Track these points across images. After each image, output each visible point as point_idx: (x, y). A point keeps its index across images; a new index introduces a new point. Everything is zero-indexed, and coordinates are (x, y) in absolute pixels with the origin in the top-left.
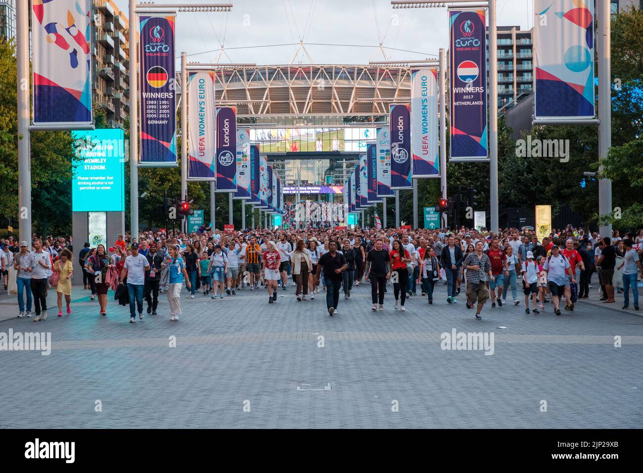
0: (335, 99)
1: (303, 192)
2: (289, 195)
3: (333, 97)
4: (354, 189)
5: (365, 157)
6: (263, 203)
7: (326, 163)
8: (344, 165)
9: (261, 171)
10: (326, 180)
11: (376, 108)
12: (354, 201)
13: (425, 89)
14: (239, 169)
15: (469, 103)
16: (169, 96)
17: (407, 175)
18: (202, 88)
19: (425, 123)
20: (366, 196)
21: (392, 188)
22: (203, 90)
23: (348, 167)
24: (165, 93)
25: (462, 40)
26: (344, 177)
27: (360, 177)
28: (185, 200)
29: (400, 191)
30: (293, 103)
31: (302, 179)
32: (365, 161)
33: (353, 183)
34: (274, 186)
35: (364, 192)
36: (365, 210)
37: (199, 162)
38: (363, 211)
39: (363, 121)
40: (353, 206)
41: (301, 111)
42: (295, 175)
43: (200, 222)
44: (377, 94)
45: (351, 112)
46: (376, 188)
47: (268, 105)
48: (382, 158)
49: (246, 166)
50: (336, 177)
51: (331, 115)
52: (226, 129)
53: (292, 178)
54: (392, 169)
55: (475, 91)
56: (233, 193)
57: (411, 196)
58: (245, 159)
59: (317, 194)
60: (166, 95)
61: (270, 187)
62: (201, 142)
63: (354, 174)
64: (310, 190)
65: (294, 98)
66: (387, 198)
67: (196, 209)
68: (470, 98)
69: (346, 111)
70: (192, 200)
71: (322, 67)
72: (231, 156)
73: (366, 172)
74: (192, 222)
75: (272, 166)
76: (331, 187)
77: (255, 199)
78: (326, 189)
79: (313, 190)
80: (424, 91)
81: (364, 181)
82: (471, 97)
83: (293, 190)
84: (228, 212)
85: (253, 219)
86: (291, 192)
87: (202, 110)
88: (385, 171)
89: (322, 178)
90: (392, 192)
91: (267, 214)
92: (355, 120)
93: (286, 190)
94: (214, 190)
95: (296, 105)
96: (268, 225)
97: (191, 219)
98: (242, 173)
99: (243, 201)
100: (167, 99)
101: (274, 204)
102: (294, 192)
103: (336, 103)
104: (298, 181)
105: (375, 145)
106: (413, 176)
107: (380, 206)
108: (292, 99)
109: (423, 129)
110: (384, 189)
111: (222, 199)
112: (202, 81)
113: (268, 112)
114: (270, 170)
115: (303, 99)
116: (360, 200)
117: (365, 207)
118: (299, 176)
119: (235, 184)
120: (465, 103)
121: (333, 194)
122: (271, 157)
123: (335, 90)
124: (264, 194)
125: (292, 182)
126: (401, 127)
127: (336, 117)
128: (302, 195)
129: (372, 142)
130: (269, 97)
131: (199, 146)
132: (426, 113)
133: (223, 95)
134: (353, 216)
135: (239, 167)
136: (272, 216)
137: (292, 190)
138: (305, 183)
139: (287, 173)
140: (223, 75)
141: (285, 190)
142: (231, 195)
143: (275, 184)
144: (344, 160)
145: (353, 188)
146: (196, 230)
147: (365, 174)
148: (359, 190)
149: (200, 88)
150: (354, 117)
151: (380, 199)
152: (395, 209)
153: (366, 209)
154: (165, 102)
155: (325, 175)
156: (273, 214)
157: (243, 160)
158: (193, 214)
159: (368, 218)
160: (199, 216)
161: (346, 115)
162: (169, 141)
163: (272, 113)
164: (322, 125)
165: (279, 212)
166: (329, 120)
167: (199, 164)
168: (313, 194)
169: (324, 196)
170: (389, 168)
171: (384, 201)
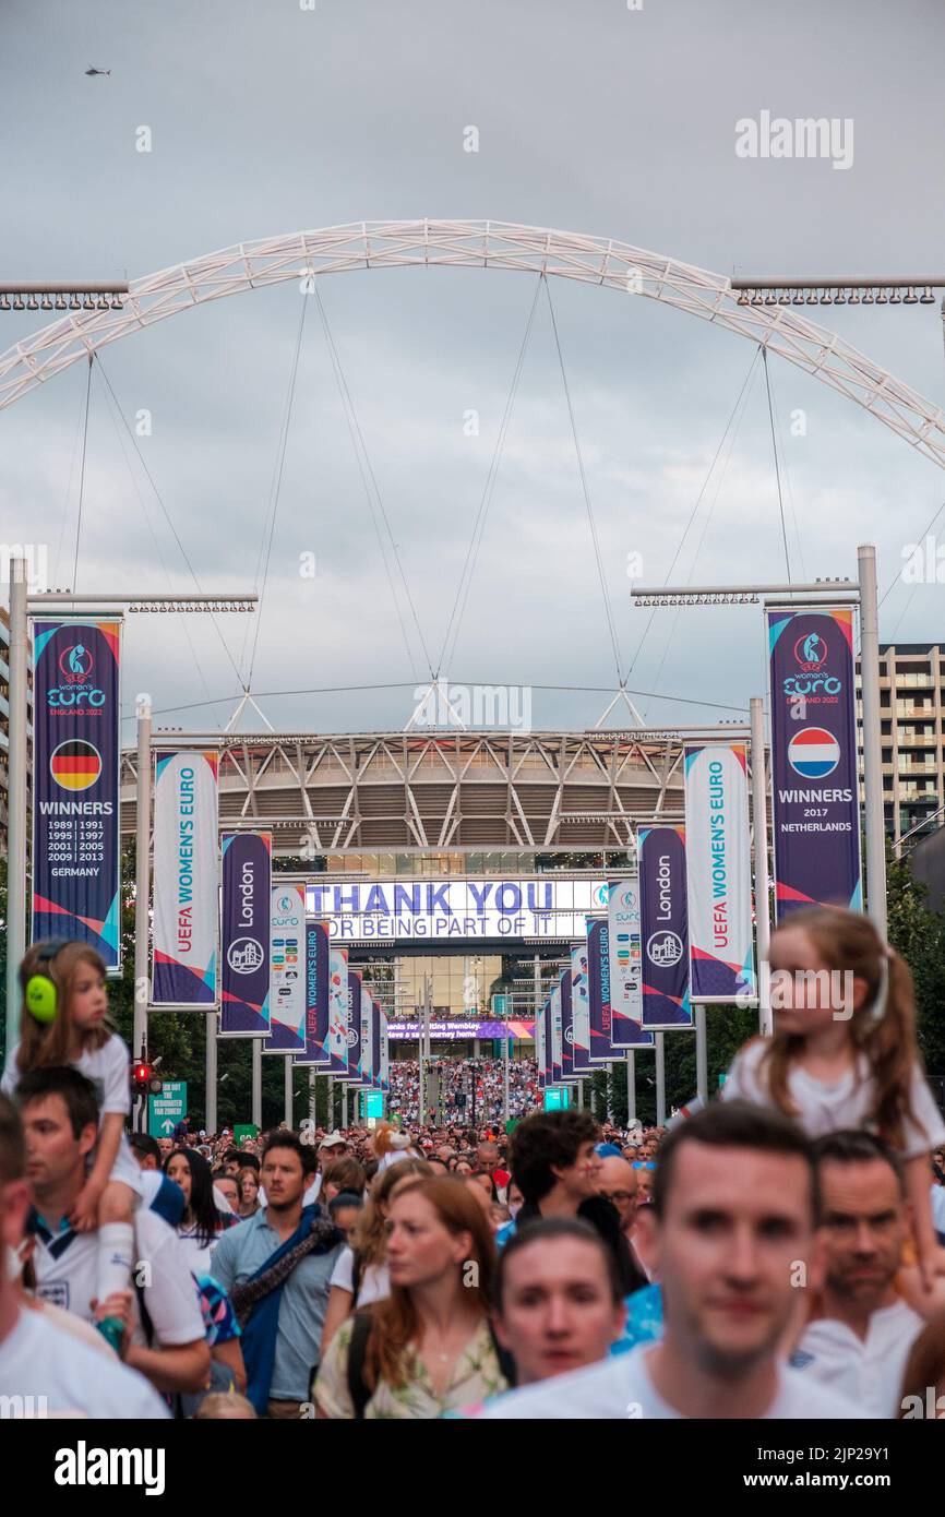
0: (515, 812)
1: (438, 1035)
2: (403, 1041)
3: (509, 808)
4: (558, 1029)
5: (583, 952)
6: (336, 1063)
7: (493, 965)
8: (537, 971)
9: (332, 985)
10: (493, 1008)
11: (612, 833)
12: (557, 1059)
13: (718, 792)
14: (276, 980)
15: (817, 827)
16: (104, 809)
17: (681, 995)
18: (187, 789)
19: (721, 871)
20: (586, 1045)
21: (646, 1027)
22: (192, 795)
23: (545, 974)
24: (95, 804)
25: (798, 680)
26: (536, 999)
27: (573, 997)
28: (142, 1059)
29: (667, 1034)
30: (415, 821)
31: (436, 1002)
32: (583, 960)
33: (556, 1013)
34: (365, 1022)
35: (581, 1036)
36: (585, 1081)
37: (178, 965)
38: (581, 1082)
39: (581, 865)
40: (557, 1069)
41: (433, 841)
42: (417, 996)
43: (179, 1112)
44: (615, 801)
45: (552, 843)
46: (609, 1027)
47: (355, 826)
48: (623, 954)
49: (296, 974)
50: (517, 1000)
51: (506, 850)
52: (247, 886)
53: (411, 1002)
54: (644, 982)
55: (831, 798)
56: (262, 1038)
57: (692, 1048)
58: (291, 958)
59: (471, 1041)
60: (97, 807)
61: (356, 1023)
62: (183, 917)
63: (558, 992)
64: (455, 1031)
65: (416, 811)
66: (636, 1051)
67: (168, 1080)
68: (819, 815)
69: (540, 842)
70: (160, 1058)
71: (484, 737)
72: (258, 951)
73: (586, 986)
74: (159, 1112)
75: (360, 973)
76: (505, 1023)
77: (315, 1052)
78: (494, 1029)
79: (461, 1030)
80: (715, 797)
81: (581, 1007)
82: (822, 812)
83: (413, 1031)
84: (249, 1086)
85: (312, 1104)
86: (407, 1035)
87: (186, 840)
88: (630, 986)
89: (483, 1001)
90: (647, 1036)
91: (349, 1090)
92: (564, 863)
93: (395, 1031)
94: (213, 1034)
95: (420, 826)
96: (351, 1116)
97: (156, 1103)
98: (285, 991)
99: (288, 1060)
100: (98, 817)
101: (366, 1065)
102: (416, 1035)
103: (518, 822)
104: (426, 1010)
105: (605, 924)
106: (695, 1000)
107: (620, 1068)
108: (412, 812)
109: (715, 887)
110: (626, 1029)
111: (234, 1053)
112: (187, 774)
113: (354, 843)
114: (354, 983)
115: (437, 813)
116: (573, 1055)
117: (585, 1073)
118: (428, 997)
119: (265, 1017)
120: (807, 827)
121: (510, 1039)
122: (359, 953)
123: (514, 792)
124: (339, 1041)
125: (412, 1011)
126: (664, 879)
127: (518, 854)
128: (434, 1042)
129: (599, 915)
130: (357, 807)
131: (179, 928)
132: (721, 848)
133: (246, 804)
134: (558, 1094)
135: (278, 976)
136: (360, 1093)
137: (411, 1031)
138: (442, 1014)
139: (398, 990)
140: (246, 756)
141: (392, 1031)
142: (257, 1044)
143: (367, 1015)
144: (537, 958)
145: (556, 1025)
146: (168, 1132)
147: (583, 992)
148: (571, 1030)
149: (182, 789)
150: (560, 855)
151: (619, 1052)
152: (654, 1079)
153: (587, 1076)
154: (94, 824)
155: (492, 993)
156: (364, 1088)
157: (288, 959)
158: (160, 1091)
159: (593, 1099)
160: (176, 1095)
161: (540, 850)
162: (101, 916)
163: (363, 845)
164: (484, 873)
165: (376, 1084)
166: (499, 863)
167: (177, 971)
168: (461, 1039)
169: (490, 1044)
170: (638, 979)
171: (630, 1060)
